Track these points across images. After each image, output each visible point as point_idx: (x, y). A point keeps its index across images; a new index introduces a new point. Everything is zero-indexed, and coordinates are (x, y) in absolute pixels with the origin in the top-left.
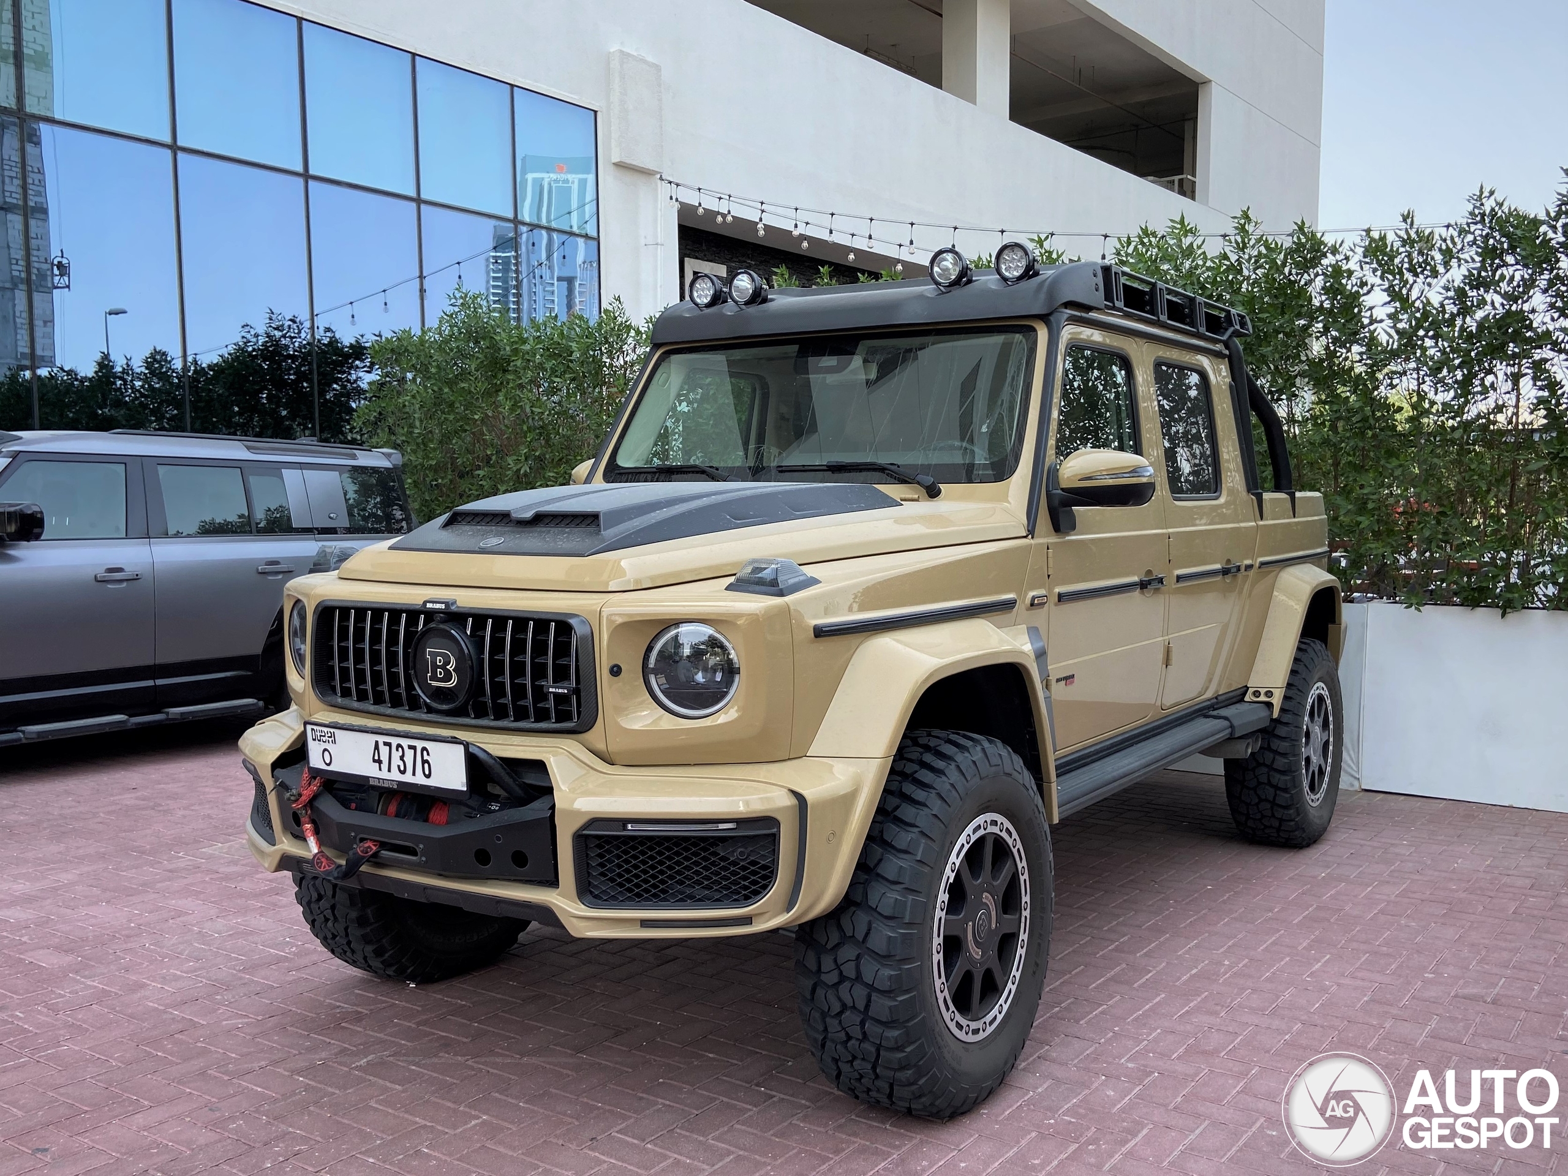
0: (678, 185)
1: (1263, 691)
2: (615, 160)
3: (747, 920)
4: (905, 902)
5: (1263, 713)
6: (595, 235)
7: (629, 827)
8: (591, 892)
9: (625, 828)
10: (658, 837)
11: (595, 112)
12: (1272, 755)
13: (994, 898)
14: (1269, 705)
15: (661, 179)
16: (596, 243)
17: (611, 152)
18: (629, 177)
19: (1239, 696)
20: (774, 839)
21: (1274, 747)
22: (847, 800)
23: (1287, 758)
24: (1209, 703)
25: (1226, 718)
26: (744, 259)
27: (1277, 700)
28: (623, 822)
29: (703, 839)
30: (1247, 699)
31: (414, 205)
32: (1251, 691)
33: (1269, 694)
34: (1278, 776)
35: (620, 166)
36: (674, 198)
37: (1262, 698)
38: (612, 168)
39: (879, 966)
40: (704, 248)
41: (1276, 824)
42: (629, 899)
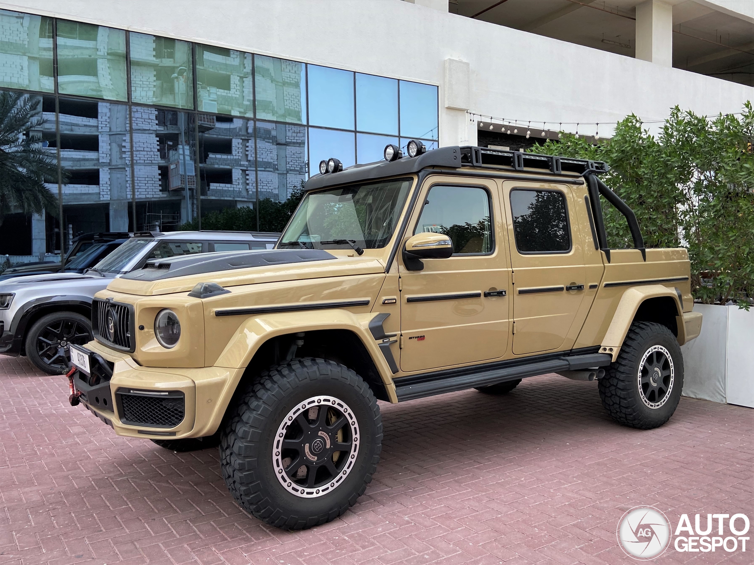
0: (474, 114)
1: (608, 348)
2: (446, 106)
3: (173, 433)
4: (250, 432)
5: (608, 358)
6: (437, 139)
7: (132, 391)
8: (126, 417)
9: (129, 392)
10: (148, 397)
11: (438, 86)
12: (616, 380)
13: (329, 435)
14: (611, 355)
15: (467, 112)
16: (437, 143)
17: (445, 102)
18: (453, 113)
19: (595, 349)
20: (182, 400)
21: (617, 377)
22: (219, 385)
23: (624, 383)
24: (563, 352)
25: (567, 360)
26: (519, 143)
27: (615, 353)
28: (129, 390)
29: (158, 398)
30: (600, 351)
31: (353, 134)
32: (602, 348)
33: (611, 350)
34: (620, 391)
35: (449, 108)
36: (472, 120)
37: (607, 352)
38: (446, 109)
39: (237, 459)
40: (499, 140)
41: (624, 416)
42: (136, 421)
